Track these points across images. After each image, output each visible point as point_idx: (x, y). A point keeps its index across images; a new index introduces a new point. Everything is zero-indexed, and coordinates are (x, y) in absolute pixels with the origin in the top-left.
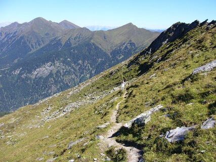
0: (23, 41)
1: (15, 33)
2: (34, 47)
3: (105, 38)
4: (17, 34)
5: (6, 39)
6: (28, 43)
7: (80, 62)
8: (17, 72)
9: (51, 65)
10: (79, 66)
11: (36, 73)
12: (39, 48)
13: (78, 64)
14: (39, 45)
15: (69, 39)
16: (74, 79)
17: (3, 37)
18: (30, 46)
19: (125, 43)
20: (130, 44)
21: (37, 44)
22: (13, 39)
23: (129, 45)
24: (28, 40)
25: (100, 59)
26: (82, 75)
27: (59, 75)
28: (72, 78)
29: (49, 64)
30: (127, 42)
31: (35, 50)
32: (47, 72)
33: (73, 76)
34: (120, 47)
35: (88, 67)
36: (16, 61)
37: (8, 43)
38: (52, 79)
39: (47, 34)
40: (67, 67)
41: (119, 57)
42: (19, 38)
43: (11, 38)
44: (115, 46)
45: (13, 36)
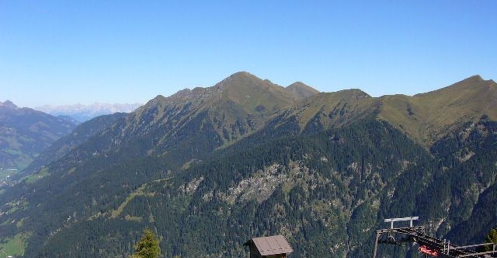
0: (204, 121)
1: (186, 107)
2: (230, 136)
3: (411, 114)
4: (190, 108)
5: (166, 120)
6: (216, 126)
7: (354, 166)
8: (193, 187)
9: (279, 171)
10: (352, 177)
11: (239, 190)
12: (240, 137)
13: (349, 172)
14: (242, 131)
15: (316, 117)
16: (337, 212)
17: (161, 115)
18: (221, 134)
19: (470, 123)
20: (485, 124)
21: (237, 130)
22: (183, 118)
23: (482, 127)
24: (215, 121)
25: (406, 162)
26: (360, 202)
27: (300, 196)
28: (332, 207)
29: (273, 168)
30: (477, 120)
31: (232, 143)
32: (267, 190)
33: (336, 203)
34: (456, 133)
35: (376, 179)
36: (187, 166)
37: (170, 128)
38: (282, 207)
39: (260, 108)
40: (320, 179)
41: (462, 156)
42: (195, 116)
43: (177, 118)
44: (442, 132)
45: (182, 114)
